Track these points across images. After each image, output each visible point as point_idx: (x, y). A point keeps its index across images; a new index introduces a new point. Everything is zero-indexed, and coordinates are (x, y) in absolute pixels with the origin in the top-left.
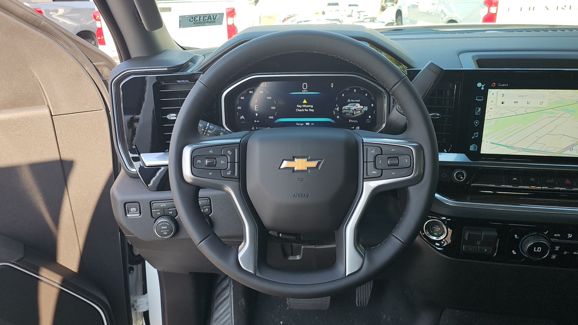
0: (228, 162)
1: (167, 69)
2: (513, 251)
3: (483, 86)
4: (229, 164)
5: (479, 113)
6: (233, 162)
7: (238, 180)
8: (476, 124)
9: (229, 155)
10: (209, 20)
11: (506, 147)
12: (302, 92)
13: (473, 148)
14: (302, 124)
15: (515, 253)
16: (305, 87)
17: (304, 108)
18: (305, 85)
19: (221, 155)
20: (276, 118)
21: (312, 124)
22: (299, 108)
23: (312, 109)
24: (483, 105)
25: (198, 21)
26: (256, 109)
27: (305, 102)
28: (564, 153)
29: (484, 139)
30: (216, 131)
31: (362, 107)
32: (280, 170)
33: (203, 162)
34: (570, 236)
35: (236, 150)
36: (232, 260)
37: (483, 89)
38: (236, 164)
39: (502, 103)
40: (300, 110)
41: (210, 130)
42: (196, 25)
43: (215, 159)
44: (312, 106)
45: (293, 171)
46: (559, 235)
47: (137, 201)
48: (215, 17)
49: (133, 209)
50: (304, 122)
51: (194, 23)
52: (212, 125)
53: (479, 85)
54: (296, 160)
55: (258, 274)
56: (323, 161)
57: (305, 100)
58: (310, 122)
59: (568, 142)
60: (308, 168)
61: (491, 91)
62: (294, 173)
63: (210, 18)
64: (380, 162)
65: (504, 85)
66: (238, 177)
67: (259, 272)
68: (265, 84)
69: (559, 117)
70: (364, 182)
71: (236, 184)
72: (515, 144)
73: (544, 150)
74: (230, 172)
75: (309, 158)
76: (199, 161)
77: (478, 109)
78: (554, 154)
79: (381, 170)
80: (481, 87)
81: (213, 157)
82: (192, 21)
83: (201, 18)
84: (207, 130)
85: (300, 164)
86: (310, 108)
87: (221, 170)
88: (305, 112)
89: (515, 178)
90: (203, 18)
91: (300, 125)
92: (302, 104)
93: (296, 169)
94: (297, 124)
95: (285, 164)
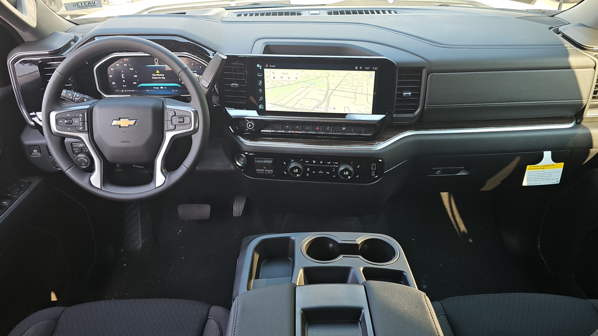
0: (80, 122)
1: (48, 52)
2: (285, 172)
3: (261, 66)
4: (81, 122)
5: (261, 84)
6: (84, 121)
7: (87, 132)
8: (261, 91)
9: (81, 117)
10: (90, 5)
11: (280, 107)
12: (154, 65)
13: (261, 107)
14: (158, 88)
15: (286, 173)
16: (156, 61)
17: (158, 76)
18: (156, 60)
19: (75, 117)
20: (138, 83)
21: (165, 88)
22: (154, 77)
23: (163, 77)
24: (263, 79)
25: (81, 6)
26: (123, 77)
27: (158, 72)
28: (314, 110)
29: (266, 101)
30: (81, 98)
31: (199, 76)
32: (111, 126)
33: (64, 122)
34: (314, 162)
35: (85, 114)
36: (86, 180)
37: (261, 68)
38: (86, 123)
39: (274, 78)
40: (155, 78)
41: (77, 97)
42: (80, 8)
43: (72, 119)
44: (163, 75)
45: (120, 127)
46: (308, 162)
47: (37, 145)
48: (94, 2)
49: (35, 151)
50: (159, 87)
51: (78, 7)
52: (78, 94)
53: (258, 66)
54: (121, 119)
55: (103, 189)
56: (138, 120)
57: (158, 71)
58: (164, 87)
59: (315, 103)
60: (129, 125)
61: (266, 70)
62: (120, 128)
63: (90, 3)
64: (174, 120)
65: (273, 66)
66: (87, 131)
67: (104, 187)
68: (128, 59)
69: (308, 87)
70: (166, 133)
71: (87, 135)
72: (285, 104)
73: (302, 108)
74: (82, 127)
75: (129, 118)
76: (61, 121)
77: (260, 82)
78: (309, 111)
79: (174, 126)
80: (260, 67)
81: (69, 118)
82: (76, 6)
83: (82, 4)
84: (75, 98)
85: (124, 123)
86: (162, 76)
87: (76, 126)
88: (158, 79)
89: (287, 126)
90: (84, 4)
91: (156, 89)
92: (156, 73)
93: (121, 126)
94: (154, 88)
95: (114, 123)
